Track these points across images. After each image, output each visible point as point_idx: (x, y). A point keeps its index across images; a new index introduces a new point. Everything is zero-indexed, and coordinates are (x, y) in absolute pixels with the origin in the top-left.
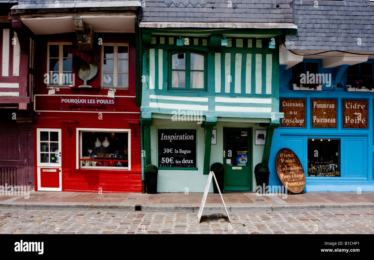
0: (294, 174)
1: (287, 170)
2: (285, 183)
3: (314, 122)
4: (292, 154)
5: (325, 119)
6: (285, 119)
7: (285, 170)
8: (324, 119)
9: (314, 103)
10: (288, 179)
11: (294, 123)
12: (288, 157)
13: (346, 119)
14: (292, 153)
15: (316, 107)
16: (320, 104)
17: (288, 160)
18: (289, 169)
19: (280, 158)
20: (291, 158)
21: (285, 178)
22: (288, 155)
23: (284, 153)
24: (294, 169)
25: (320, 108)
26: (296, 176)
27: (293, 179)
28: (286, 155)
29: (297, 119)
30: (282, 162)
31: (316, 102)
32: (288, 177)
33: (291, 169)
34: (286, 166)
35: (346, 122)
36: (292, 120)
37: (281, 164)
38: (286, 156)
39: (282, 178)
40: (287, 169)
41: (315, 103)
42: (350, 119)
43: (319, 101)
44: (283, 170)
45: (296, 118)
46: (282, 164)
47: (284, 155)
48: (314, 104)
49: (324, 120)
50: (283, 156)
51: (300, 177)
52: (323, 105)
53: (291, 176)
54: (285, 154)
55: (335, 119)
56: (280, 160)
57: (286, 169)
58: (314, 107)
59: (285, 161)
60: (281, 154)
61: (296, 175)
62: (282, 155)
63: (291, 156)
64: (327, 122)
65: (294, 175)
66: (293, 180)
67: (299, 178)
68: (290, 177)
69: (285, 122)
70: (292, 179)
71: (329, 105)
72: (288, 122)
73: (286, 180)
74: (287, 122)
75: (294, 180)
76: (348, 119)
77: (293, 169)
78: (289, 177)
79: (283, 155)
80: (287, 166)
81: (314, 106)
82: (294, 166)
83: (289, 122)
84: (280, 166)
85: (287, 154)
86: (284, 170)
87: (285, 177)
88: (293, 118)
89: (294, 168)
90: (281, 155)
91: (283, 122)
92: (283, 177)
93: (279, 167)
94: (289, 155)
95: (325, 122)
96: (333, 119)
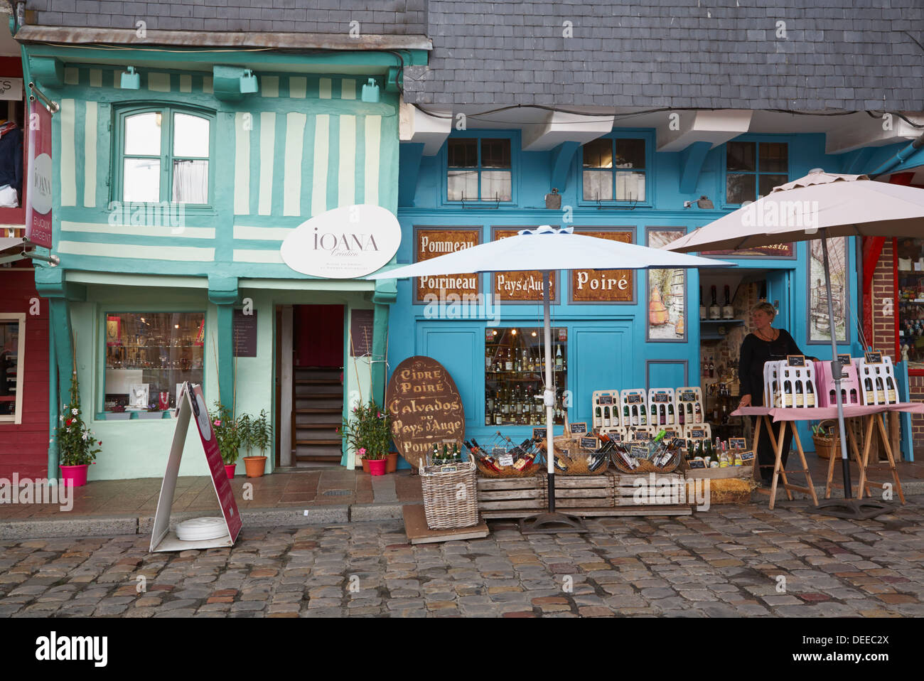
0: (435, 421)
1: (415, 411)
2: (403, 445)
3: (422, 286)
4: (435, 372)
5: (451, 280)
6: (505, 281)
7: (410, 411)
8: (447, 279)
9: (423, 238)
10: (414, 435)
11: (526, 291)
12: (423, 379)
13: (580, 280)
14: (437, 369)
15: (427, 248)
16: (437, 243)
17: (421, 385)
18: (420, 410)
19: (401, 380)
20: (434, 382)
21: (405, 431)
22: (426, 373)
23: (415, 368)
24: (436, 408)
25: (437, 251)
26: (438, 427)
27: (429, 435)
28: (419, 373)
29: (535, 281)
30: (405, 391)
31: (427, 238)
32: (414, 430)
33: (427, 410)
34: (413, 402)
35: (580, 287)
36: (523, 284)
37: (399, 395)
38: (417, 376)
39: (397, 431)
40: (417, 409)
41: (425, 239)
42: (588, 281)
43: (436, 234)
44: (404, 411)
45: (532, 278)
46: (405, 396)
47: (414, 374)
48: (423, 243)
49: (447, 282)
50: (411, 376)
51: (448, 430)
52: (446, 243)
53: (424, 426)
54: (416, 372)
55: (474, 280)
56: (400, 387)
57: (412, 409)
58: (423, 248)
59: (412, 389)
60: (403, 372)
61: (439, 425)
62: (406, 373)
63: (432, 375)
64: (454, 287)
65: (433, 423)
66: (427, 437)
67: (445, 431)
68: (420, 429)
69: (506, 289)
70: (425, 433)
71: (461, 245)
72: (513, 288)
73: (408, 436)
74: (509, 289)
75: (431, 437)
76: (584, 279)
77: (432, 409)
78: (417, 429)
79: (409, 373)
80: (415, 403)
81: (424, 246)
82: (436, 402)
83: (515, 288)
84: (397, 402)
85: (422, 370)
86: (407, 411)
87: (406, 429)
88: (525, 279)
89: (436, 406)
90: (403, 376)
91: (499, 289)
92: (402, 428)
93: (392, 404)
94: (428, 375)
95: (451, 287)
96: (470, 280)
